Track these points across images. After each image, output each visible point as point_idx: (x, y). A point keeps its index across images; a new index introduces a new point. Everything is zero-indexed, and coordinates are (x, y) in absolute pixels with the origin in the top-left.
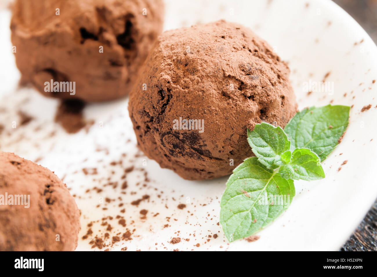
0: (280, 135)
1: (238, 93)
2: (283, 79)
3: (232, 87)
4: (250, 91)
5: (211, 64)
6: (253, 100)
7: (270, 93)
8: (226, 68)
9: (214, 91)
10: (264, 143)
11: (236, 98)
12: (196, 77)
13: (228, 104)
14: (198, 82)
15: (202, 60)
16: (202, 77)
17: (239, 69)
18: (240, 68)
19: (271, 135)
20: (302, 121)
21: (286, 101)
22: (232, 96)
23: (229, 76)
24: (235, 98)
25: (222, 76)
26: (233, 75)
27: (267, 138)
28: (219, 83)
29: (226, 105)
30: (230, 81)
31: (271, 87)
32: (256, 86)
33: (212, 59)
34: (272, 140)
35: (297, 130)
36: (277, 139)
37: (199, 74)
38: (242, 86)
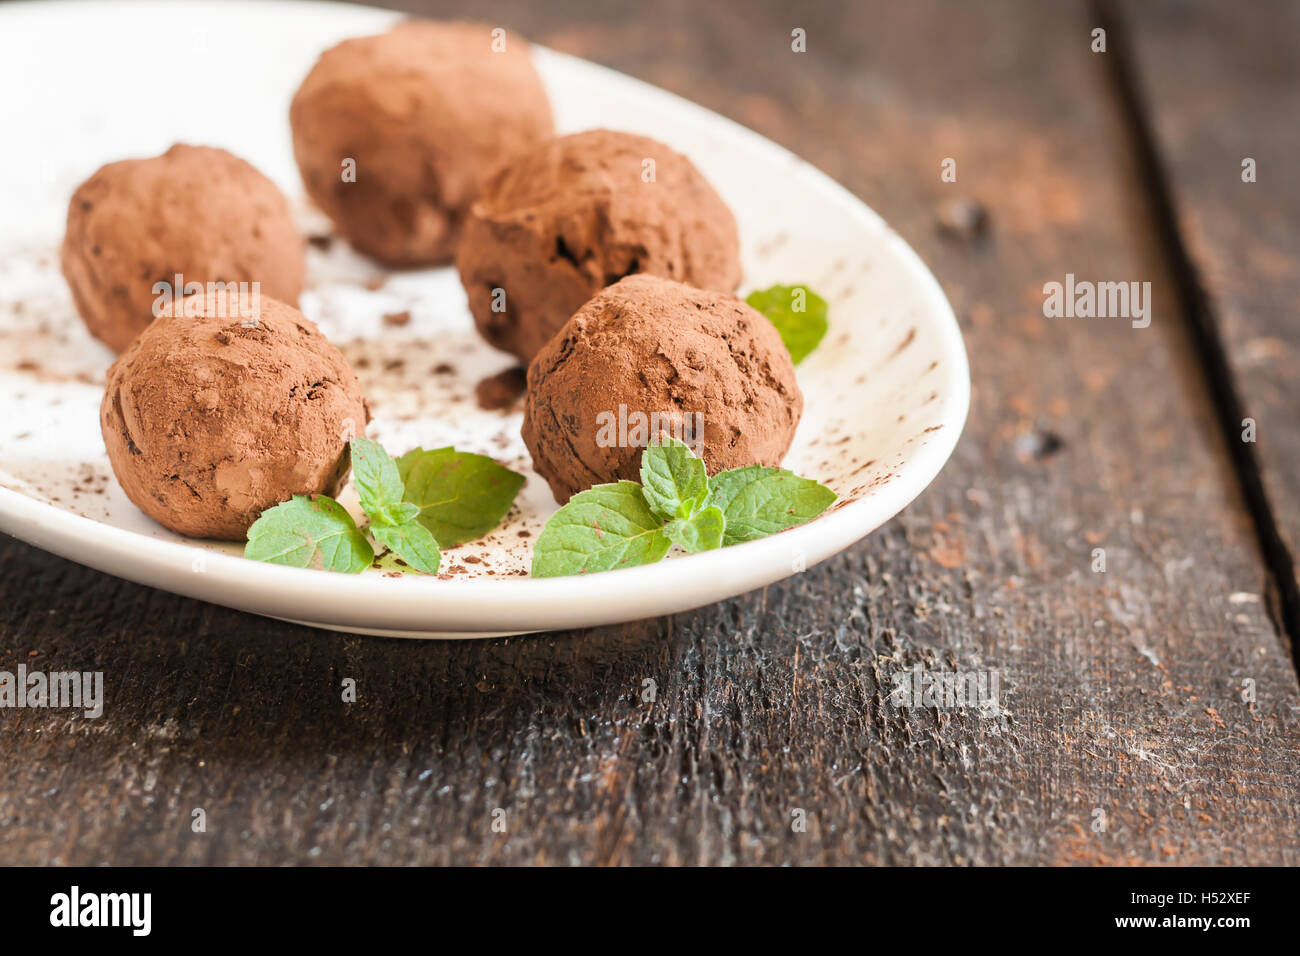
0: (696, 472)
1: (663, 384)
2: (755, 409)
3: (658, 372)
4: (680, 391)
5: (648, 328)
6: (681, 407)
7: (711, 410)
8: (664, 342)
9: (629, 365)
10: (667, 473)
11: (656, 392)
12: (615, 336)
13: (640, 393)
14: (614, 344)
15: (639, 316)
16: (623, 339)
17: (684, 354)
18: (687, 352)
19: (684, 465)
20: (758, 482)
21: (741, 442)
22: (650, 383)
23: (663, 355)
24: (654, 389)
25: (653, 350)
26: (669, 357)
27: (675, 466)
28: (643, 359)
29: (635, 393)
30: (660, 364)
31: (722, 405)
32: (694, 388)
33: (655, 323)
34: (680, 473)
35: (742, 491)
36: (690, 477)
37: (622, 334)
38: (673, 378)
